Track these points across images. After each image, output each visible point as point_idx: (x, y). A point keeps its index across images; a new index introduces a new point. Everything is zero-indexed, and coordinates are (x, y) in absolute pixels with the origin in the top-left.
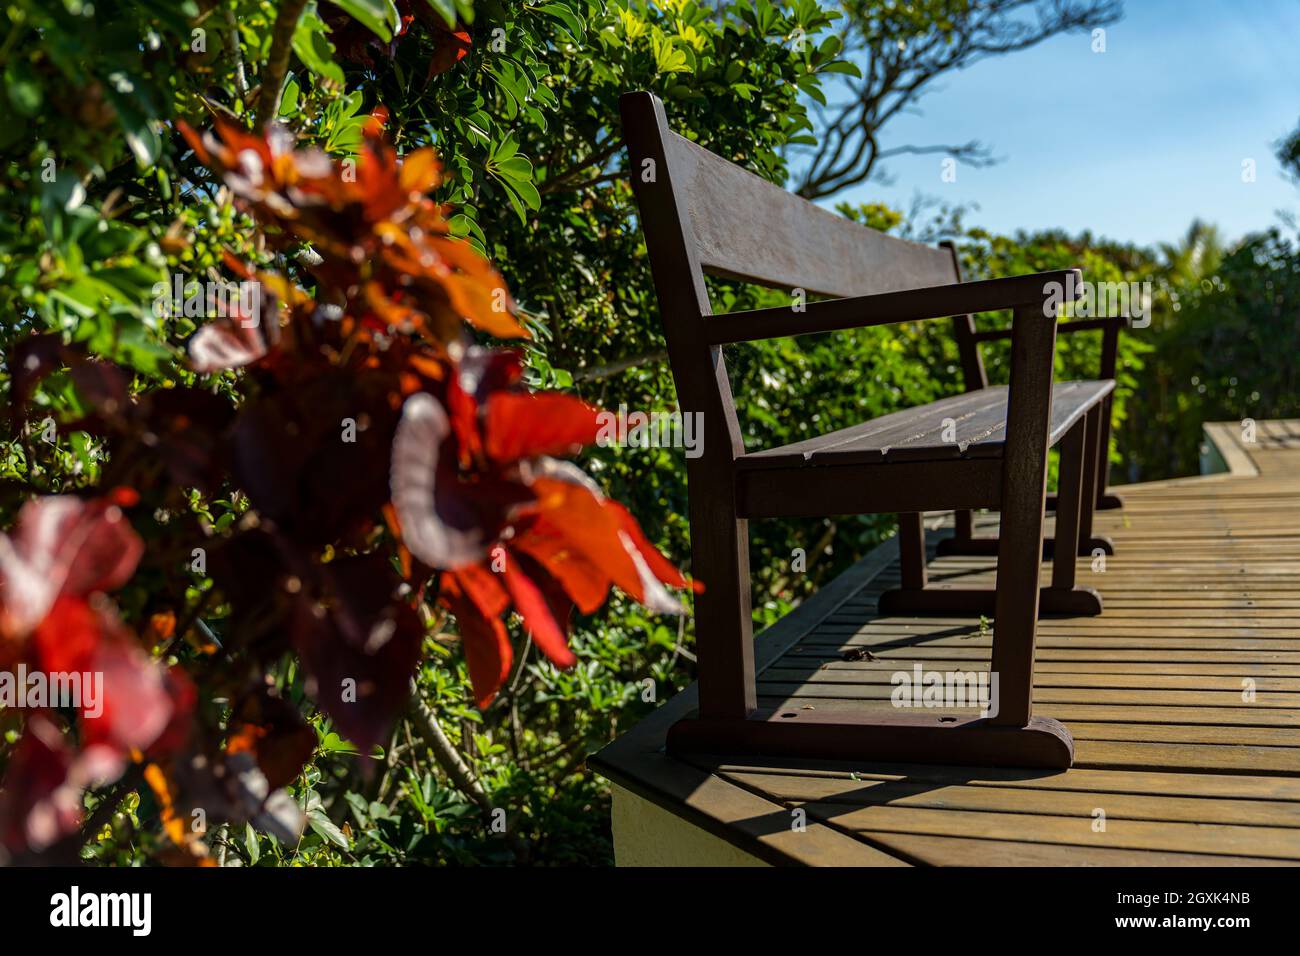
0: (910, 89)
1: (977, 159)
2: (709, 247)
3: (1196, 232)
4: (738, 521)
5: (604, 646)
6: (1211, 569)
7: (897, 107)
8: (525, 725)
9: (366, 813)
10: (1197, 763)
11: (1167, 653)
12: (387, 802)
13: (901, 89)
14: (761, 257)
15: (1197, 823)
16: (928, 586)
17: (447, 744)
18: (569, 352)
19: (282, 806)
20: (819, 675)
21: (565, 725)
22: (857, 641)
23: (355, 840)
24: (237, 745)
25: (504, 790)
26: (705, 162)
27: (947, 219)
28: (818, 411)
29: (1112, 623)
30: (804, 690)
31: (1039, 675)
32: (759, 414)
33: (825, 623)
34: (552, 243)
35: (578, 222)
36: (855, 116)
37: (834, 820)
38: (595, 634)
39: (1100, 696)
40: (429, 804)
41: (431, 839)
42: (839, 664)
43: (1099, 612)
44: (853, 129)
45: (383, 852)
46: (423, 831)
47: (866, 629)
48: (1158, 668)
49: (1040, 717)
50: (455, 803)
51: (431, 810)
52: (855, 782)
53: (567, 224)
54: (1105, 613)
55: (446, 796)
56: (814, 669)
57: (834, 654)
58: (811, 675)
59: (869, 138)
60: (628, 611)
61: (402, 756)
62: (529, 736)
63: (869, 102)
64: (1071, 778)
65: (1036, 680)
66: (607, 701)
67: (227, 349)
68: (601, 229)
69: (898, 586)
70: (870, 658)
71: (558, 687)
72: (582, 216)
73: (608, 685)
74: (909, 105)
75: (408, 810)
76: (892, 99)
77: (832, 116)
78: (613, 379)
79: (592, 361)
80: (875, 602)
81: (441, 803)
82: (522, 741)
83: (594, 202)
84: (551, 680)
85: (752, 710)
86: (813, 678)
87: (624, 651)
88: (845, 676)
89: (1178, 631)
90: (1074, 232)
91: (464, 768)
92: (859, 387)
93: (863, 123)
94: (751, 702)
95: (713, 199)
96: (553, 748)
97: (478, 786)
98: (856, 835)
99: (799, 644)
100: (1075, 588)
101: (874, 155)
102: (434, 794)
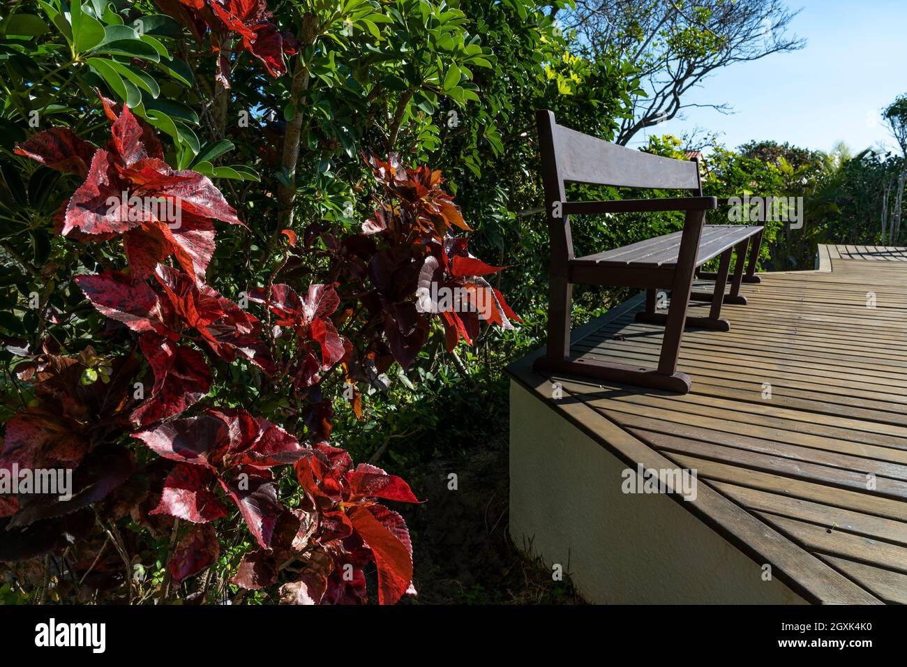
0: (700, 75)
1: (726, 111)
2: (569, 172)
3: (840, 147)
4: (568, 284)
5: (525, 321)
6: (786, 315)
7: (692, 84)
8: (491, 349)
9: (425, 377)
10: (740, 397)
11: (748, 350)
12: (433, 373)
13: (695, 76)
14: (595, 174)
15: (728, 420)
16: (657, 312)
17: (456, 354)
18: (516, 204)
19: (382, 378)
20: (602, 345)
21: (507, 350)
22: (622, 332)
23: (418, 387)
24: (371, 356)
25: (477, 374)
26: (572, 136)
27: (710, 138)
28: (630, 228)
29: (732, 335)
30: (595, 350)
31: (681, 353)
32: (602, 229)
33: (611, 323)
34: (512, 160)
35: (525, 150)
36: (671, 88)
37: (589, 402)
38: (522, 316)
39: (712, 366)
40: (447, 377)
41: (446, 391)
42: (611, 341)
43: (728, 330)
44: (668, 95)
45: (428, 392)
46: (443, 386)
47: (628, 327)
48: (742, 357)
49: (679, 371)
50: (456, 377)
51: (447, 379)
52: (601, 389)
53: (521, 151)
54: (730, 330)
55: (454, 374)
56: (601, 342)
57: (610, 336)
58: (598, 344)
59: (676, 99)
60: (538, 307)
61: (439, 357)
62: (492, 353)
63: (678, 82)
64: (687, 397)
65: (680, 355)
66: (522, 344)
67: (373, 227)
68: (534, 154)
69: (644, 311)
70: (624, 340)
71: (503, 336)
72: (527, 147)
73: (524, 337)
74: (698, 83)
75: (439, 377)
76: (690, 79)
77: (659, 88)
78: (537, 214)
79: (526, 208)
80: (634, 316)
81: (451, 376)
82: (490, 355)
83: (532, 143)
84: (501, 333)
85: (566, 357)
86: (599, 346)
87: (533, 324)
88: (612, 346)
89: (759, 342)
90: (780, 143)
91: (462, 364)
92: (649, 219)
93: (673, 91)
94: (567, 353)
95: (574, 152)
96: (502, 358)
97: (466, 371)
98: (594, 409)
99: (598, 331)
100: (719, 319)
101: (678, 107)
102: (449, 373)
